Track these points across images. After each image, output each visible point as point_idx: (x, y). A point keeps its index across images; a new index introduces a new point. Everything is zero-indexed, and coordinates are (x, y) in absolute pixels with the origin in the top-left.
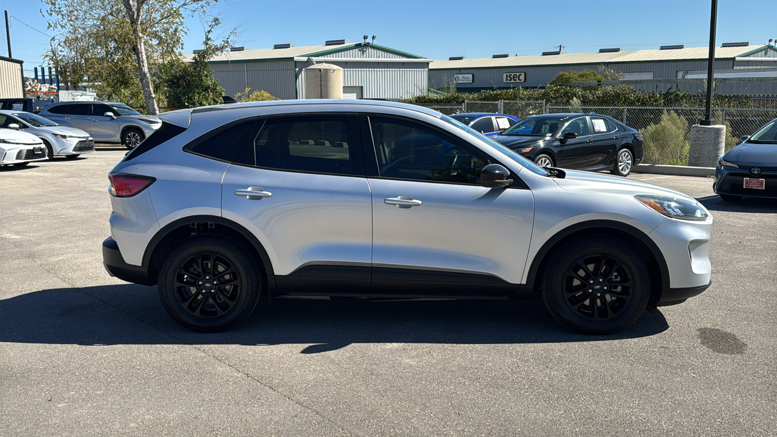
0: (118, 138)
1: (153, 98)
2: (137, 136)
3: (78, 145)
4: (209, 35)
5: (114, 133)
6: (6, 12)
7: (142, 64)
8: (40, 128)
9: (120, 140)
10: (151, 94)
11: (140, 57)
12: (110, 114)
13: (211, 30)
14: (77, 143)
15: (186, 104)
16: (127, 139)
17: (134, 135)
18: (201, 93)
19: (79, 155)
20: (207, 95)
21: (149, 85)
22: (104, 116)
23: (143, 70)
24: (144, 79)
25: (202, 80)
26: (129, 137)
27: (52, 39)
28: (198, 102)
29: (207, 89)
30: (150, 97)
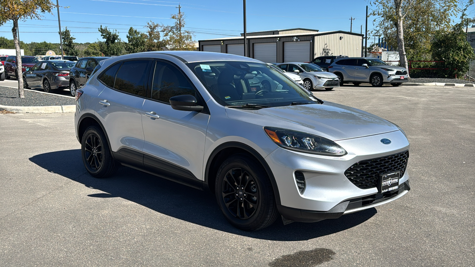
0: (368, 80)
1: (404, 55)
2: (379, 79)
3: (327, 83)
4: (465, 12)
5: (366, 76)
6: (367, 6)
7: (399, 33)
8: (309, 72)
9: (369, 81)
10: (403, 52)
11: (399, 29)
12: (366, 65)
13: (466, 9)
14: (326, 82)
15: (443, 59)
16: (373, 80)
17: (377, 78)
18: (455, 51)
19: (333, 88)
20: (459, 53)
21: (402, 47)
22: (361, 66)
23: (400, 37)
24: (399, 43)
25: (457, 42)
26: (374, 79)
27: (374, 21)
28: (452, 57)
29: (460, 48)
30: (402, 54)
